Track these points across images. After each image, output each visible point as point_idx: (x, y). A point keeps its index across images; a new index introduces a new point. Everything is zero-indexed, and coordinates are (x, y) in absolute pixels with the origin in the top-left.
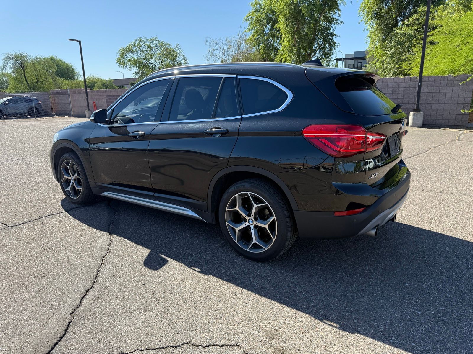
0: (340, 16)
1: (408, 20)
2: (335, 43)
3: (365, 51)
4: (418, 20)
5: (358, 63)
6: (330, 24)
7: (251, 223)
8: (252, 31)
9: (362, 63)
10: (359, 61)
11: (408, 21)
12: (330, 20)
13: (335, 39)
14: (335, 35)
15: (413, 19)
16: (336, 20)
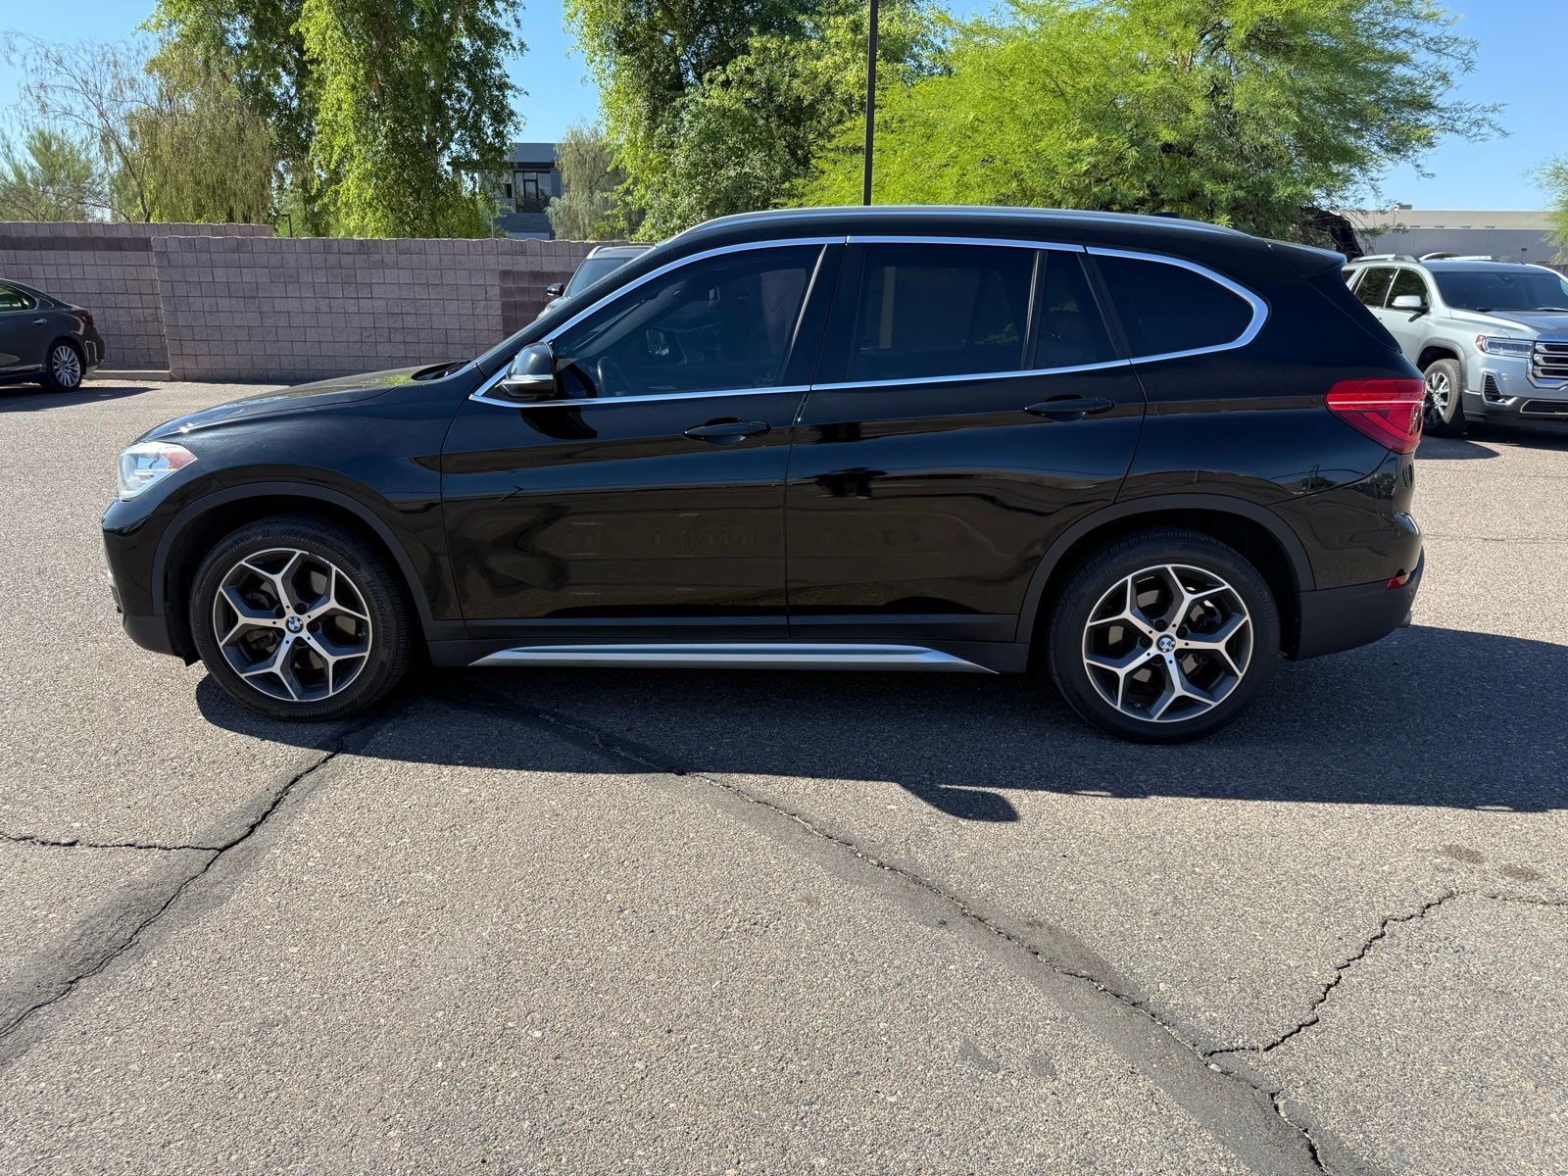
0: (519, 26)
1: (724, 70)
2: (512, 113)
3: (553, 145)
4: (749, 71)
5: (525, 181)
6: (489, 45)
7: (1165, 647)
8: (174, 29)
9: (536, 181)
10: (528, 176)
11: (725, 73)
12: (490, 36)
13: (513, 102)
14: (511, 88)
15: (738, 68)
16: (506, 35)
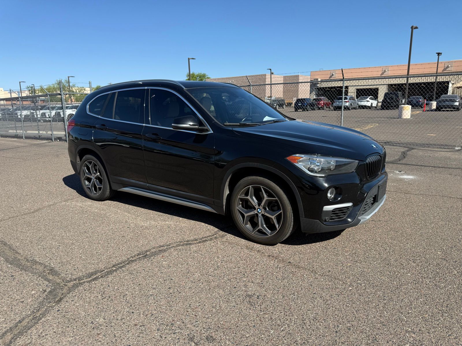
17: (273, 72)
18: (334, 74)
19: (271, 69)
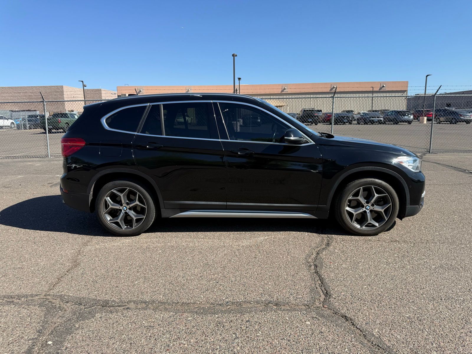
17: (85, 84)
18: (141, 90)
19: (83, 81)
